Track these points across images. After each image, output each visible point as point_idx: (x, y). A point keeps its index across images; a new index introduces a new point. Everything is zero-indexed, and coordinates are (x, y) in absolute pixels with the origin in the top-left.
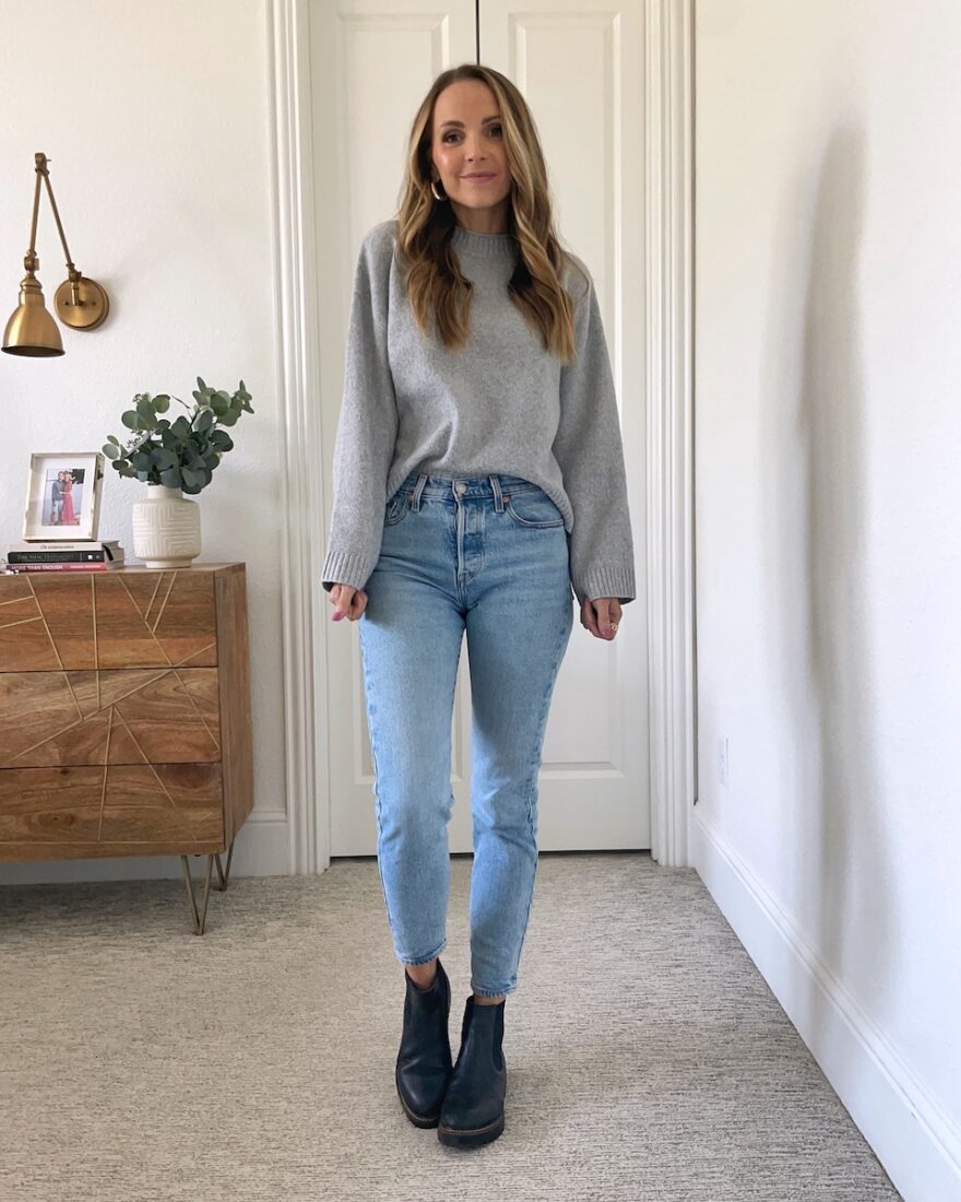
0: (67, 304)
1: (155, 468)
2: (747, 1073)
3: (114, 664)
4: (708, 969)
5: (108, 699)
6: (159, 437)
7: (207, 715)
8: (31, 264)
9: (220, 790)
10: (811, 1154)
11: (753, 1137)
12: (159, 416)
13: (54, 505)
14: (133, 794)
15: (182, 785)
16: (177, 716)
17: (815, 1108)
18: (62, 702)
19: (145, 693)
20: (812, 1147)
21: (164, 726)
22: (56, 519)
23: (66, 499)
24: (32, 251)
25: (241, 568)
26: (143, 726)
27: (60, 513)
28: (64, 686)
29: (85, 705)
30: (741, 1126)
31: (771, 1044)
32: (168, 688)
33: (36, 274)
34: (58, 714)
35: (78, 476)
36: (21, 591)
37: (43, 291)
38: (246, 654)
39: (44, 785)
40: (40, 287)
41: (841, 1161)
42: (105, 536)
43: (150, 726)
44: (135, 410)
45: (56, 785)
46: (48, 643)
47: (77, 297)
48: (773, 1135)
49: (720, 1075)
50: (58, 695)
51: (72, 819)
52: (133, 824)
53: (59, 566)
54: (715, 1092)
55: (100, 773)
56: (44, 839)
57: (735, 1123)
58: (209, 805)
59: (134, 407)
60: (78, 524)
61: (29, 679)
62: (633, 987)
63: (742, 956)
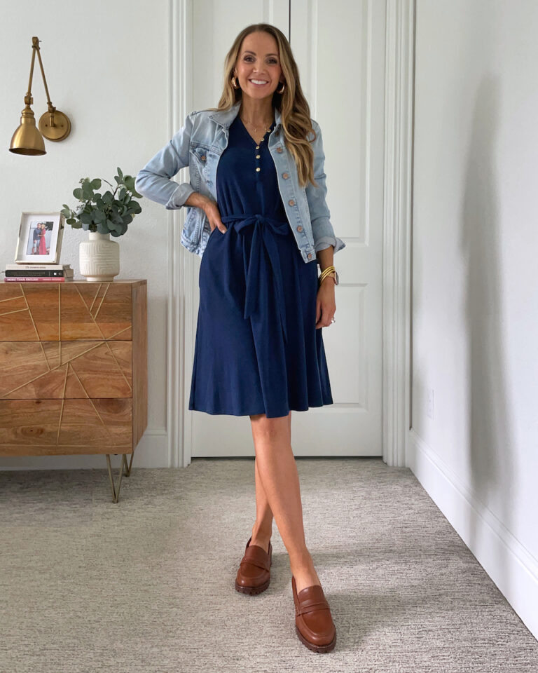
0: (46, 126)
1: (93, 222)
2: (456, 594)
3: (71, 338)
4: (426, 529)
5: (66, 359)
6: (95, 204)
7: (125, 369)
8: (29, 100)
9: (131, 415)
10: (502, 645)
11: (465, 634)
12: (95, 192)
13: (34, 243)
14: (79, 416)
15: (109, 412)
16: (107, 370)
17: (501, 616)
18: (38, 360)
19: (89, 355)
20: (502, 640)
21: (98, 376)
22: (35, 251)
23: (41, 238)
24: (29, 93)
25: (144, 283)
26: (86, 376)
27: (38, 247)
28: (40, 350)
29: (52, 362)
30: (457, 626)
31: (469, 576)
32: (102, 352)
33: (31, 106)
34: (35, 368)
35: (49, 226)
36: (16, 293)
37: (35, 116)
38: (145, 334)
39: (26, 410)
40: (33, 114)
41: (520, 649)
42: (64, 262)
43: (90, 375)
44: (81, 187)
45: (32, 410)
46: (31, 324)
47: (52, 122)
48: (478, 633)
49: (440, 595)
50: (36, 356)
51: (42, 431)
52: (78, 434)
53: (36, 279)
54: (439, 606)
55: (60, 404)
56: (23, 443)
57: (453, 625)
58: (124, 424)
59: (80, 186)
60: (48, 254)
61: (18, 345)
62: (381, 540)
63: (444, 521)
